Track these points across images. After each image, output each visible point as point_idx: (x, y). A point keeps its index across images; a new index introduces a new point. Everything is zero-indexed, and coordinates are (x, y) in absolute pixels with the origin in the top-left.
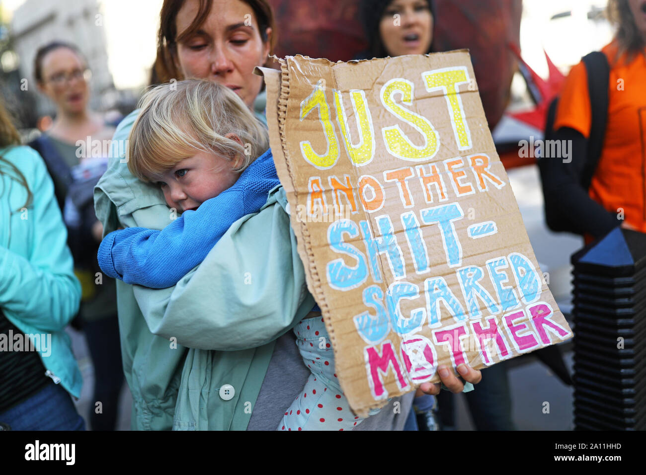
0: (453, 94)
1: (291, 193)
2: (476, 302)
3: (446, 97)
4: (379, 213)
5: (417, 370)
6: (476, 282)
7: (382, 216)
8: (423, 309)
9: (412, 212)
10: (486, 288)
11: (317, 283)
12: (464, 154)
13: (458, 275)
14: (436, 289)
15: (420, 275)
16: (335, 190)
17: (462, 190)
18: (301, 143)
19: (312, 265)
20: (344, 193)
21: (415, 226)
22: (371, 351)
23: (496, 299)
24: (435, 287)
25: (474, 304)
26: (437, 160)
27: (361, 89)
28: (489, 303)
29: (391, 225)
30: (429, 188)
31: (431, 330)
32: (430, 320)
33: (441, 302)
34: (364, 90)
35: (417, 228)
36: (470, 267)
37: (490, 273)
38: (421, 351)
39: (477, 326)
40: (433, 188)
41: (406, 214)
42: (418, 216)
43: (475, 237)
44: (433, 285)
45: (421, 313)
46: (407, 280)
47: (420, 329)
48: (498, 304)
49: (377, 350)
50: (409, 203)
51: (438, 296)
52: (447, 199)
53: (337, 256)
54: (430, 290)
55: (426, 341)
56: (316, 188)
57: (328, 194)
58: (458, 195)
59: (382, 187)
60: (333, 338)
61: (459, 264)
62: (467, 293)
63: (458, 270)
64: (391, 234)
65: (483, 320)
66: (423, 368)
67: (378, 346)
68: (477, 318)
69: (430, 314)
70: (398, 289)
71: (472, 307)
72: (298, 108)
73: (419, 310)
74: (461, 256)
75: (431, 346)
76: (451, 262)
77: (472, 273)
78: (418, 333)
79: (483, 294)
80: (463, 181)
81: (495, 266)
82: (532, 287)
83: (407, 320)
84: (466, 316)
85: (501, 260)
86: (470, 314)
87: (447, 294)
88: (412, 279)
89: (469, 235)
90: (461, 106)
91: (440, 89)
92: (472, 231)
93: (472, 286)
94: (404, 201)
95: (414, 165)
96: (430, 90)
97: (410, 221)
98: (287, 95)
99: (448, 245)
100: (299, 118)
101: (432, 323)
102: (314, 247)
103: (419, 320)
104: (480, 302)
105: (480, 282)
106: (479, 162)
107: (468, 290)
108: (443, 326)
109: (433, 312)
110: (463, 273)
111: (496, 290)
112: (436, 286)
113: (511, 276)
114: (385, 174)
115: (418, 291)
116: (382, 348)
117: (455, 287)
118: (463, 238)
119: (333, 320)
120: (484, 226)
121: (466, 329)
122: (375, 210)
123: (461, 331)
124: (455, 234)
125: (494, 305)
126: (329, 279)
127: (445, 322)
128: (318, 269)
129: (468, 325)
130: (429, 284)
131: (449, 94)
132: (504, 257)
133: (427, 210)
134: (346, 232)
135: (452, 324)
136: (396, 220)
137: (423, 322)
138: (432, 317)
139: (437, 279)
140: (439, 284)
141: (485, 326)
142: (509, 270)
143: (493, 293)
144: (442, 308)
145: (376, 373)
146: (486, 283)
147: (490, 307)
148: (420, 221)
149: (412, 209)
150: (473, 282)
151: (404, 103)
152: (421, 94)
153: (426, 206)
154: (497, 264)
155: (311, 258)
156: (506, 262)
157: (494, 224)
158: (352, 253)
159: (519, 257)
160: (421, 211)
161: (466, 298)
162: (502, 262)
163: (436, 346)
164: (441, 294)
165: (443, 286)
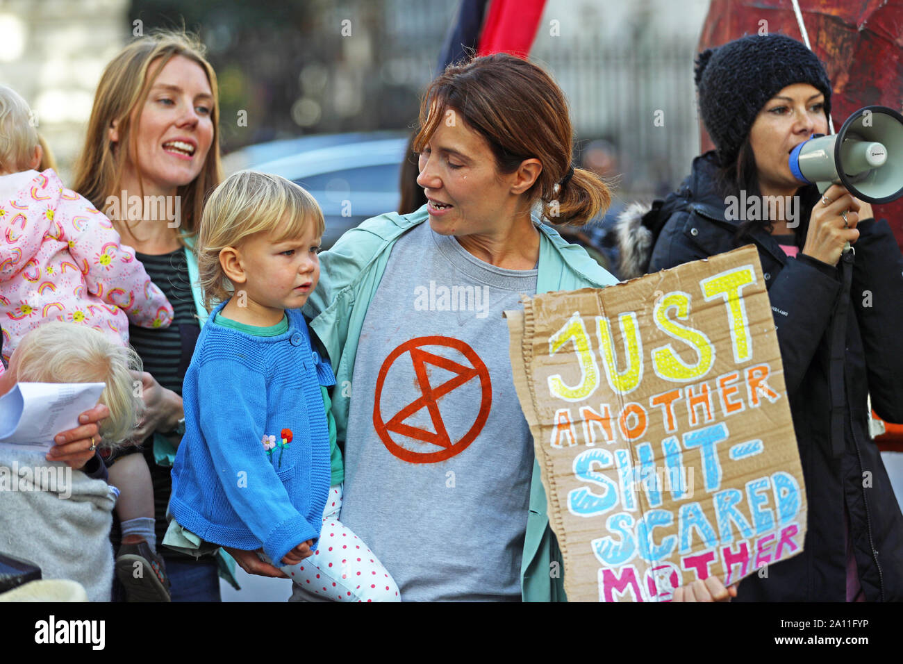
0: (735, 299)
1: (536, 426)
2: (730, 526)
3: (727, 304)
4: (640, 441)
5: (662, 595)
6: (733, 507)
7: (643, 444)
8: (675, 536)
9: (675, 438)
10: (742, 512)
11: (557, 509)
12: (741, 368)
13: (715, 500)
14: (691, 515)
15: (676, 502)
16: (587, 421)
17: (730, 408)
18: (549, 379)
19: (553, 492)
20: (598, 423)
21: (676, 451)
22: (607, 573)
23: (751, 522)
24: (689, 514)
25: (727, 529)
26: (710, 378)
27: (632, 311)
28: (743, 527)
29: (652, 452)
30: (695, 409)
31: (680, 556)
32: (680, 546)
33: (694, 528)
34: (635, 311)
35: (678, 453)
36: (728, 490)
37: (748, 495)
38: (668, 576)
39: (727, 551)
40: (700, 410)
41: (668, 440)
42: (680, 440)
43: (737, 459)
44: (688, 511)
45: (672, 540)
46: (662, 507)
47: (669, 556)
48: (753, 527)
49: (614, 573)
50: (671, 428)
51: (691, 522)
52: (713, 420)
53: (583, 484)
54: (685, 517)
55: (674, 567)
56: (563, 420)
57: (578, 425)
58: (726, 414)
59: (646, 414)
60: (566, 558)
61: (717, 489)
62: (722, 517)
63: (715, 494)
64: (651, 461)
65: (734, 545)
66: (668, 593)
67: (617, 570)
68: (728, 543)
69: (680, 540)
70: (653, 517)
71: (724, 532)
72: (547, 345)
73: (671, 537)
74: (720, 479)
75: (678, 573)
76: (709, 487)
77: (729, 496)
78: (667, 560)
79: (738, 518)
80: (733, 398)
81: (756, 488)
82: (791, 508)
83: (658, 547)
84: (718, 542)
85: (763, 482)
86: (722, 540)
87: (701, 519)
88: (668, 507)
89: (731, 456)
90: (744, 312)
91: (719, 297)
92: (734, 453)
93: (728, 510)
94: (666, 426)
95: (683, 386)
96: (708, 299)
97: (671, 447)
98: (531, 334)
99: (708, 468)
100: (548, 353)
101: (683, 549)
102: (557, 476)
103: (669, 547)
104: (734, 526)
105: (737, 506)
106: (757, 374)
107: (723, 513)
108: (693, 552)
109: (685, 539)
110: (720, 497)
111: (752, 512)
112: (691, 512)
113: (771, 498)
114: (651, 399)
115: (672, 518)
116: (621, 571)
117: (710, 512)
118: (725, 461)
119: (567, 542)
120: (750, 445)
121: (716, 555)
122: (637, 439)
123: (710, 556)
124: (716, 457)
125: (748, 529)
126: (569, 506)
127: (695, 548)
128: (559, 497)
129: (718, 550)
130: (684, 511)
131: (730, 300)
132: (766, 478)
133: (690, 434)
134: (596, 461)
135: (701, 549)
136: (657, 447)
137: (673, 548)
138: (682, 544)
139: (691, 505)
140: (693, 510)
141: (736, 550)
142: (770, 492)
143: (748, 517)
144: (694, 534)
145: (611, 593)
146: (743, 507)
147: (744, 531)
148: (682, 446)
149: (675, 434)
150: (729, 506)
151: (679, 318)
152: (698, 304)
153: (689, 429)
154: (758, 485)
155: (553, 486)
156: (769, 484)
157: (761, 443)
158: (602, 481)
159: (783, 477)
160: (684, 435)
161: (719, 523)
162: (764, 483)
163: (682, 572)
164: (695, 520)
165: (698, 513)
